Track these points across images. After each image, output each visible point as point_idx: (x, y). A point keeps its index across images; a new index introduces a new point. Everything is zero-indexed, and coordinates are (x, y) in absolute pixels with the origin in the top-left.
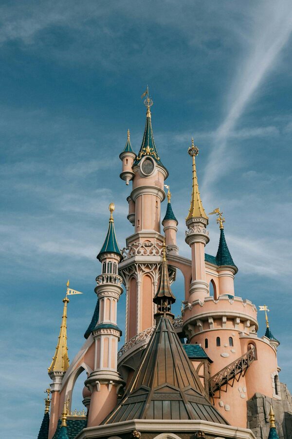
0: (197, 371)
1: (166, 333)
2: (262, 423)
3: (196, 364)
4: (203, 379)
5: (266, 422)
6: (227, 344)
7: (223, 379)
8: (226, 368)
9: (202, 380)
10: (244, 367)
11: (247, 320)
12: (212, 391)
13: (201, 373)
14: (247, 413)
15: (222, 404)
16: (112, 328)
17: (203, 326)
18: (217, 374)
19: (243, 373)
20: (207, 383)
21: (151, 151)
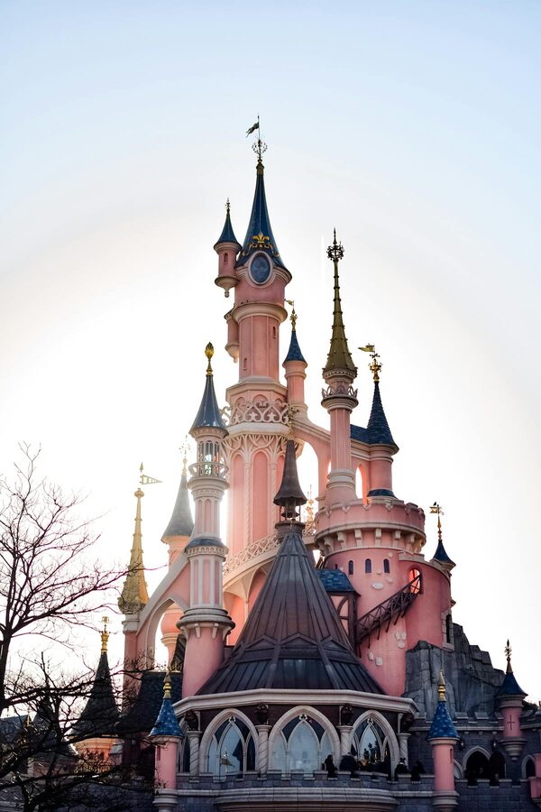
0: (339, 611)
1: (296, 558)
2: (427, 684)
3: (337, 600)
4: (346, 621)
5: (432, 682)
6: (381, 569)
7: (374, 622)
8: (380, 606)
9: (345, 623)
10: (403, 604)
11: (410, 533)
12: (358, 639)
13: (344, 612)
14: (407, 669)
15: (372, 657)
16: (214, 545)
17: (347, 540)
18: (367, 615)
19: (402, 613)
20: (352, 628)
21: (266, 240)
